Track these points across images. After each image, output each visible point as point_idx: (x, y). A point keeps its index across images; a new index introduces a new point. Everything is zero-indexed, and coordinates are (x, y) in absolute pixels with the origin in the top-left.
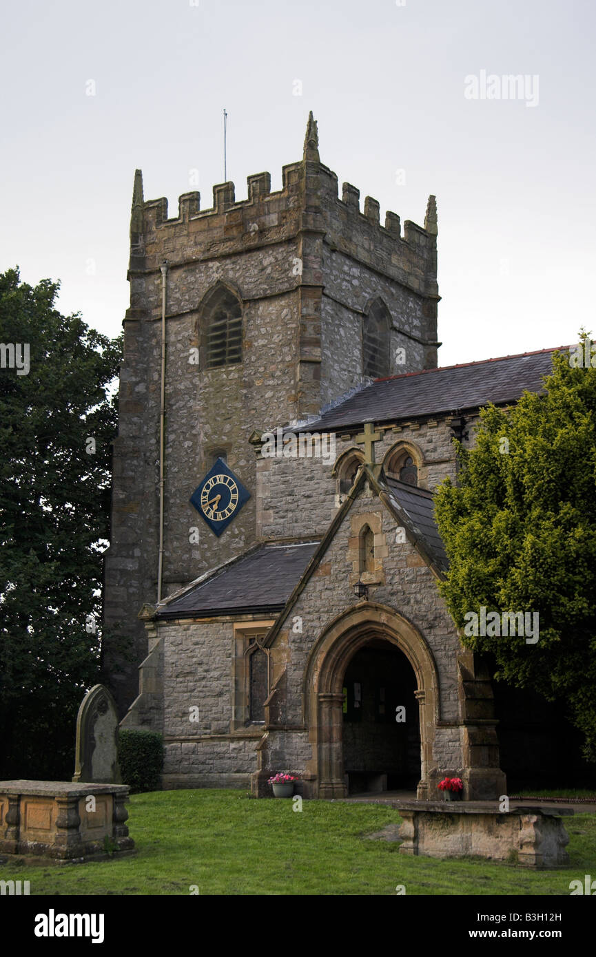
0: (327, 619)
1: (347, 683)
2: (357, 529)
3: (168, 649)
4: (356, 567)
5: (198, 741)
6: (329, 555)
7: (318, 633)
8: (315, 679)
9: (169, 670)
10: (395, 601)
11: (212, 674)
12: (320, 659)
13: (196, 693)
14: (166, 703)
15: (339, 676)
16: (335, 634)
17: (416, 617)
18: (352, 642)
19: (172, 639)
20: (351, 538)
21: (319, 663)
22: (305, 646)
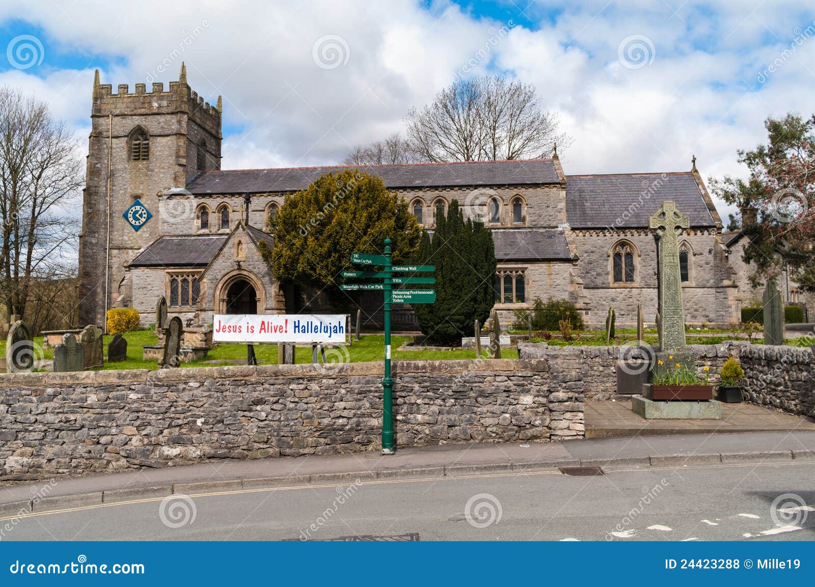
0: (223, 272)
1: (229, 295)
2: (236, 241)
3: (134, 278)
4: (235, 254)
5: (148, 313)
6: (225, 250)
7: (219, 277)
8: (218, 293)
9: (134, 287)
10: (250, 268)
11: (155, 288)
12: (220, 286)
13: (147, 295)
14: (134, 299)
15: (226, 292)
16: (226, 278)
17: (259, 273)
18: (232, 281)
19: (136, 275)
20: (234, 244)
21: (220, 288)
22: (214, 281)
